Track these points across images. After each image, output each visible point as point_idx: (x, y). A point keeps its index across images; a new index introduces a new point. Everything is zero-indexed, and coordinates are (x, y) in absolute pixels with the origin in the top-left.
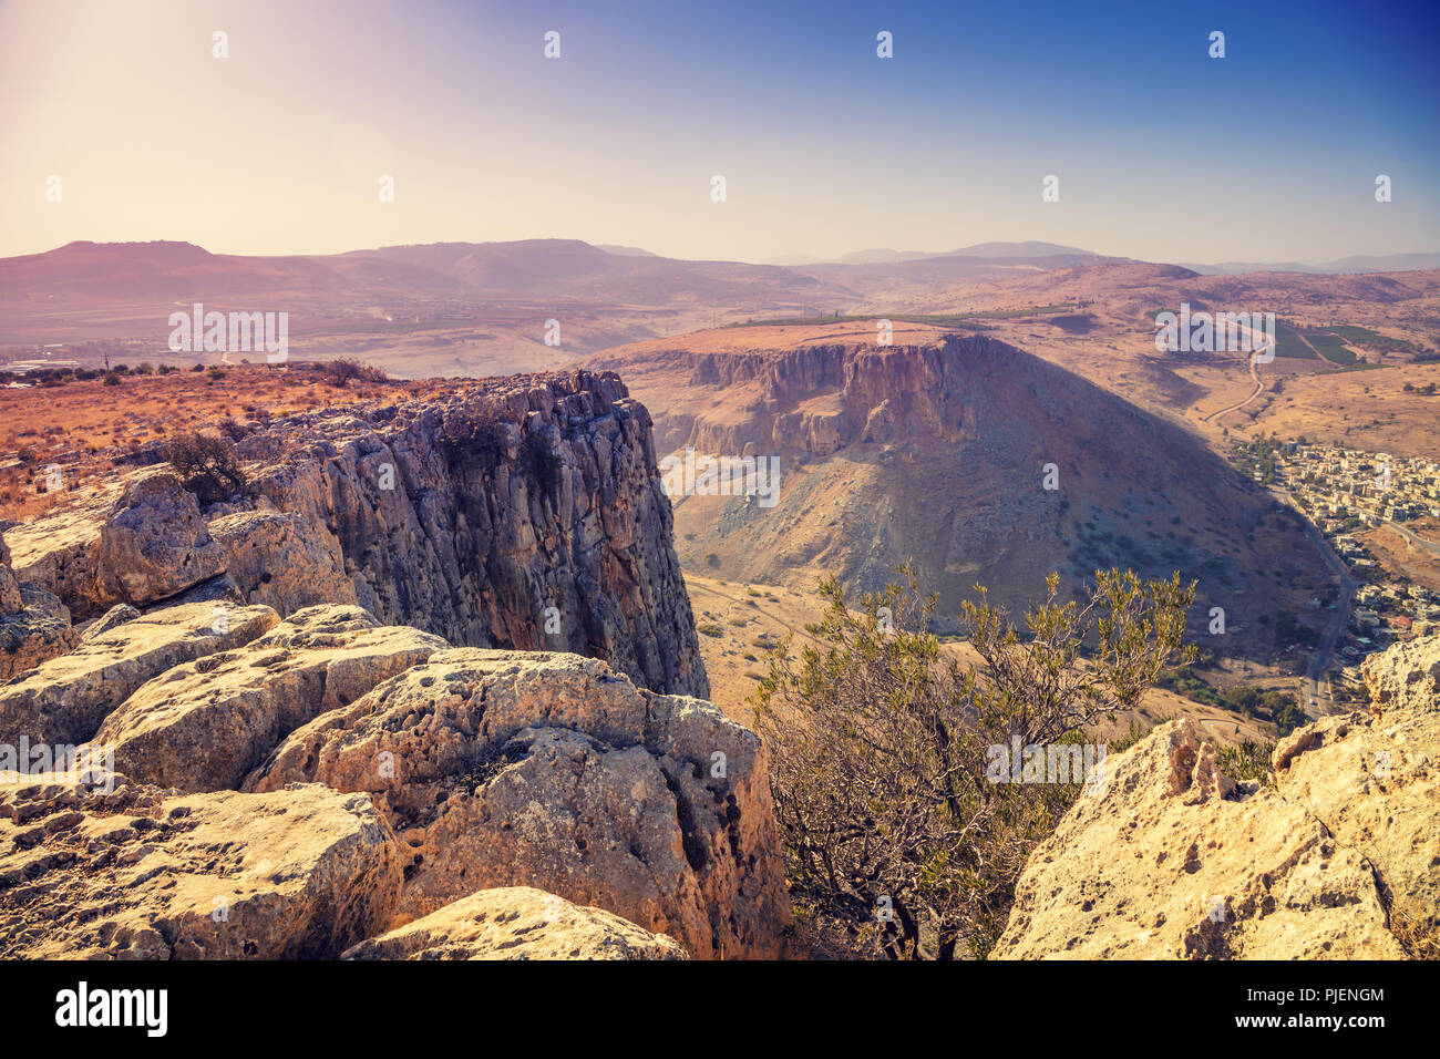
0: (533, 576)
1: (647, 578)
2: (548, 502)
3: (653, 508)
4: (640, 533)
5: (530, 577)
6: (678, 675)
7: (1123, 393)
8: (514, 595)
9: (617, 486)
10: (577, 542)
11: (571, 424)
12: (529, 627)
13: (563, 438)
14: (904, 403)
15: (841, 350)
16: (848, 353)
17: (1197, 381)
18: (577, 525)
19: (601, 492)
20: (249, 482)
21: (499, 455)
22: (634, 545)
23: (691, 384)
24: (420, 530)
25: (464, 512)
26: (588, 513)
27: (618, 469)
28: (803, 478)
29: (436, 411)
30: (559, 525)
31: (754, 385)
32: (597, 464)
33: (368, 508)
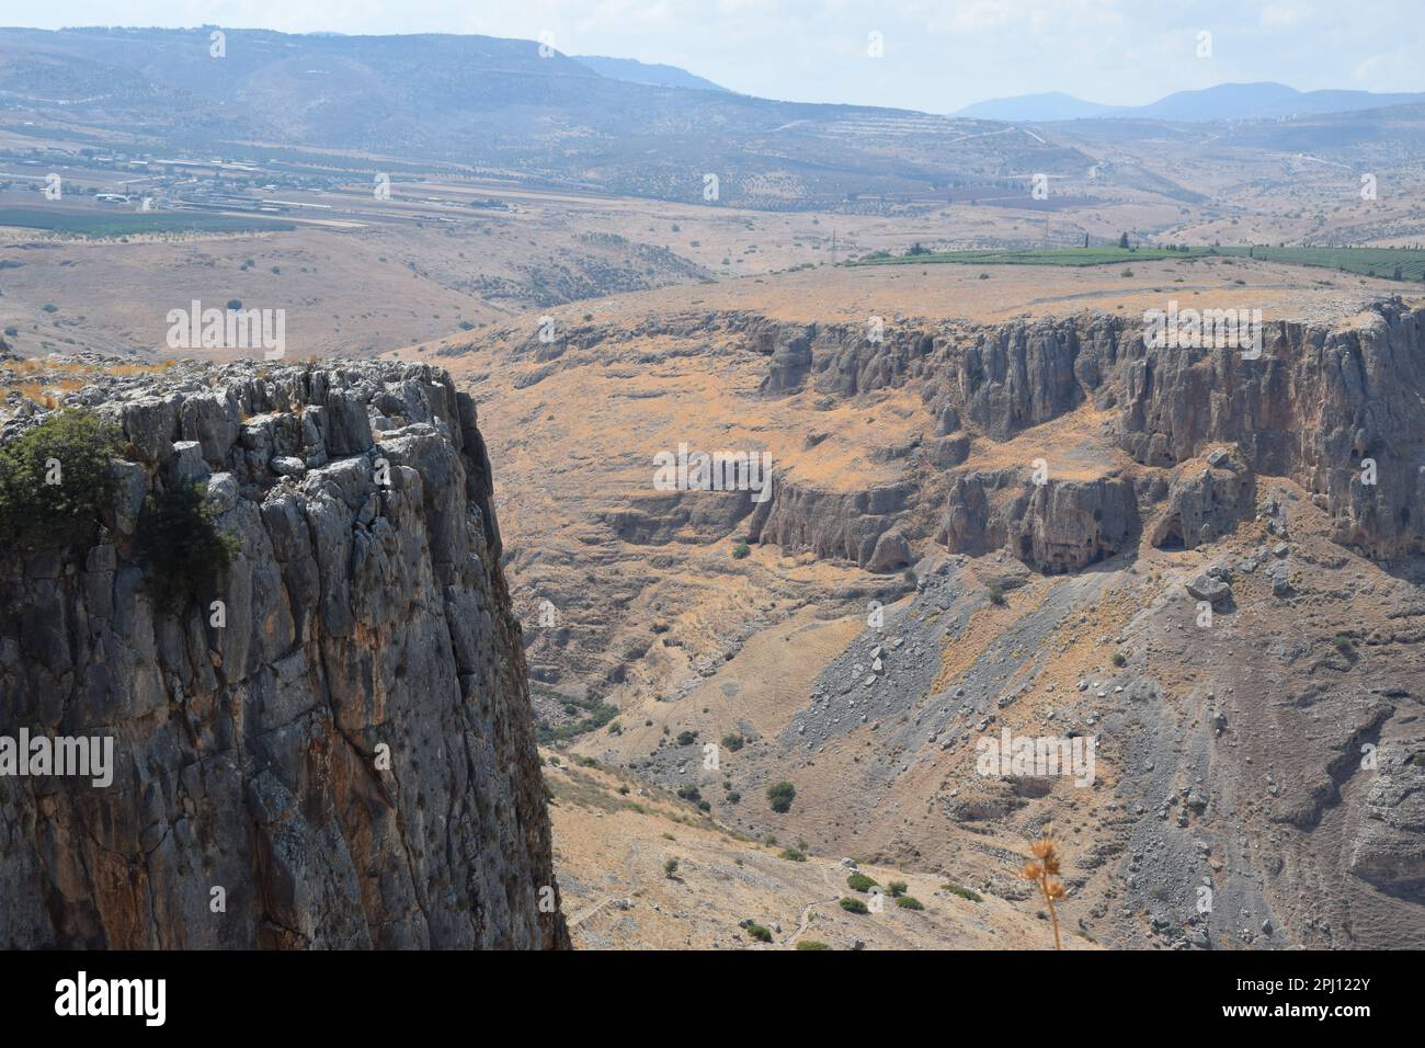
0: (151, 769)
3: (439, 650)
4: (404, 697)
5: (144, 776)
9: (357, 601)
11: (272, 471)
12: (133, 878)
18: (260, 674)
19: (320, 610)
22: (389, 722)
26: (288, 652)
27: (360, 565)
30: (219, 672)
32: (315, 553)
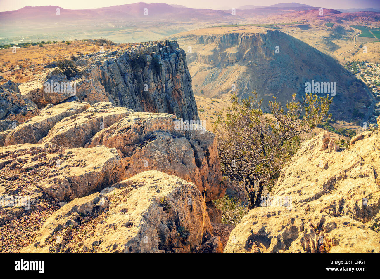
1: (185, 96)
2: (158, 76)
3: (186, 78)
4: (183, 85)
5: (154, 97)
7: (316, 47)
8: (150, 101)
9: (177, 72)
10: (166, 87)
11: (164, 55)
12: (154, 109)
13: (162, 59)
14: (255, 49)
15: (238, 34)
16: (240, 35)
17: (338, 44)
18: (166, 82)
19: (172, 73)
20: (79, 72)
21: (145, 64)
22: (181, 88)
23: (196, 44)
24: (125, 84)
25: (136, 79)
26: (169, 79)
27: (177, 67)
28: (226, 70)
29: (128, 52)
30: (161, 82)
31: (214, 44)
32: (171, 66)
33: (111, 79)
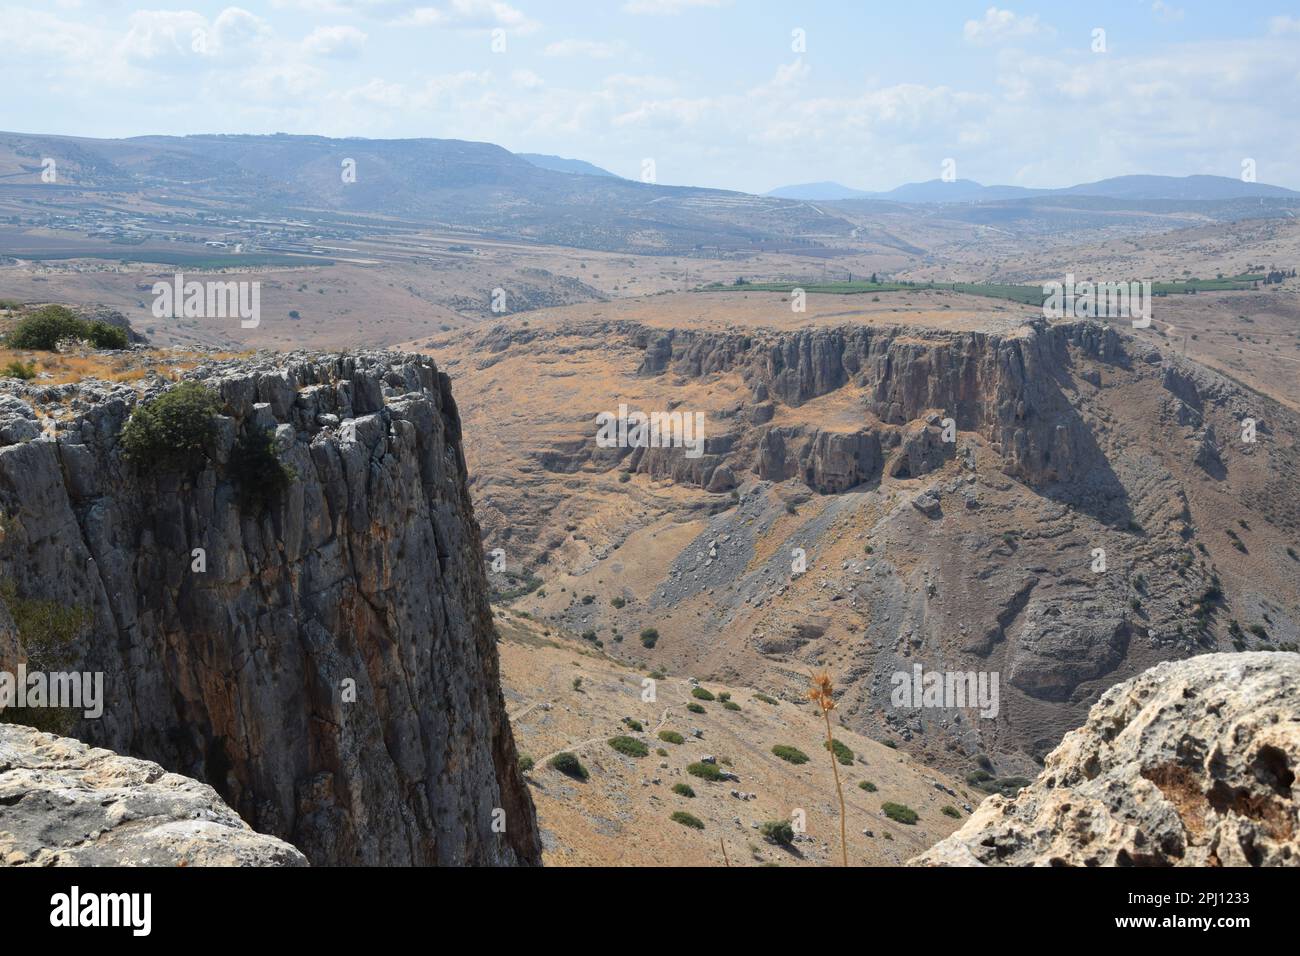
0: (239, 617)
1: (410, 633)
2: (268, 524)
3: (426, 541)
4: (403, 572)
5: (235, 621)
6: (446, 770)
8: (211, 642)
9: (373, 509)
10: (307, 579)
11: (317, 423)
12: (228, 686)
13: (298, 441)
18: (309, 556)
19: (348, 515)
21: (204, 457)
22: (393, 588)
24: (82, 545)
25: (153, 528)
26: (328, 541)
27: (375, 485)
30: (282, 553)
32: (346, 477)
